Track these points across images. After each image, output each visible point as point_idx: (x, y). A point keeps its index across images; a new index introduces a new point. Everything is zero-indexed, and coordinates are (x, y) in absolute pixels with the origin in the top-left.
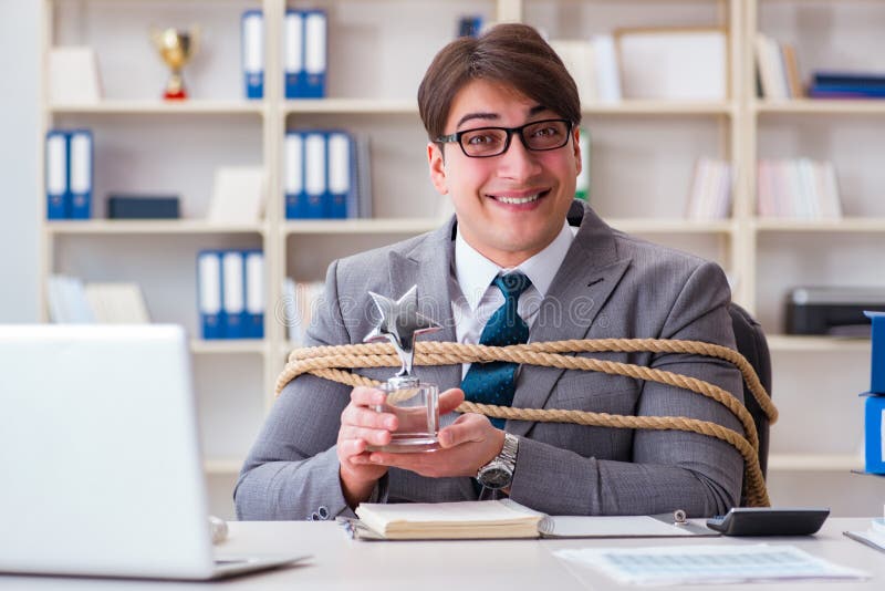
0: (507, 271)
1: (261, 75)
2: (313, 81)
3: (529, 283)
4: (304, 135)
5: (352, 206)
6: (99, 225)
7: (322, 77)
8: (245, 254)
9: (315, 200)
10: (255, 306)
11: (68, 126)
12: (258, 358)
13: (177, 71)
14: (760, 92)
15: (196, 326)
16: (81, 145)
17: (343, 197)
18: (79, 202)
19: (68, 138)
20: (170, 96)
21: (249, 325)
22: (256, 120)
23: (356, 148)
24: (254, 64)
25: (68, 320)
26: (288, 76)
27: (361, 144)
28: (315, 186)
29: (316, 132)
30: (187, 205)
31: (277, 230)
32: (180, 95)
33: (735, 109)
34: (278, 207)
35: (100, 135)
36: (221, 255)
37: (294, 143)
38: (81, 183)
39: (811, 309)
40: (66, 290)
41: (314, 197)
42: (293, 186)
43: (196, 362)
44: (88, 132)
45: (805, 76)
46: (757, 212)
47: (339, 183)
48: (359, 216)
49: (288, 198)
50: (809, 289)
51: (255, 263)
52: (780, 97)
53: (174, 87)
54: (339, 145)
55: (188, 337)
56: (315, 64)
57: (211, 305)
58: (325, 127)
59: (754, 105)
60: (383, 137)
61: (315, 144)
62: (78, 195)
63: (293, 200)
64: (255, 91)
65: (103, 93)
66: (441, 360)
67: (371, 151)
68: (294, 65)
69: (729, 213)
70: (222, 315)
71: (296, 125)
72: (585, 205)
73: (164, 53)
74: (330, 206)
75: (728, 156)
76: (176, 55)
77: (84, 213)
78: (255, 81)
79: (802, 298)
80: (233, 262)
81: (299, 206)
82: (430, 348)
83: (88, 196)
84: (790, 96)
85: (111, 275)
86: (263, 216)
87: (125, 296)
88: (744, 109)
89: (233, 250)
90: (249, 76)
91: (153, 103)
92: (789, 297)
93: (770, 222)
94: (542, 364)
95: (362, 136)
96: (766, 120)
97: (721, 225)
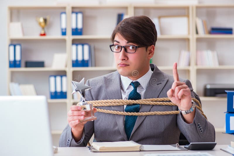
0: (134, 81)
1: (66, 29)
2: (79, 31)
3: (139, 84)
4: (77, 45)
5: (90, 64)
6: (23, 69)
7: (81, 29)
8: (61, 76)
9: (80, 62)
10: (64, 90)
11: (15, 43)
12: (65, 104)
13: (43, 28)
14: (197, 33)
15: (49, 95)
16: (18, 48)
17: (87, 61)
18: (18, 63)
19: (15, 46)
20: (41, 35)
21: (63, 95)
22: (64, 41)
23: (91, 48)
24: (64, 26)
25: (15, 95)
26: (73, 29)
27: (92, 47)
28: (80, 58)
29: (80, 44)
30: (46, 64)
31: (70, 70)
32: (44, 35)
33: (190, 37)
34: (70, 64)
35: (23, 45)
36: (55, 76)
37: (74, 47)
38: (18, 58)
39: (211, 90)
40: (14, 86)
41: (80, 61)
42: (74, 58)
43: (49, 105)
44: (20, 45)
45: (209, 28)
46: (196, 64)
47: (86, 57)
48: (92, 66)
49: (73, 61)
50: (210, 84)
51: (64, 79)
52: (202, 34)
53: (43, 32)
54: (86, 48)
55: (47, 99)
56: (80, 26)
57: (53, 90)
58: (82, 43)
59: (196, 36)
60: (98, 45)
61: (80, 47)
62: (17, 61)
63: (74, 62)
64: (64, 33)
65: (24, 34)
66: (119, 104)
67: (95, 49)
68: (74, 26)
69: (189, 65)
70: (56, 92)
71: (75, 42)
72: (154, 65)
73: (40, 24)
74: (84, 63)
75: (189, 50)
76: (43, 24)
77: (19, 66)
78: (64, 31)
79: (209, 87)
80: (58, 79)
81: (76, 64)
82: (116, 101)
83: (20, 61)
84: (205, 33)
85: (26, 82)
86: (66, 66)
87: (30, 88)
88: (193, 37)
89: (58, 75)
90: (62, 29)
91: (37, 36)
92: (205, 86)
93: (200, 67)
94: (147, 104)
95: (92, 45)
96: (199, 40)
97: (187, 68)
